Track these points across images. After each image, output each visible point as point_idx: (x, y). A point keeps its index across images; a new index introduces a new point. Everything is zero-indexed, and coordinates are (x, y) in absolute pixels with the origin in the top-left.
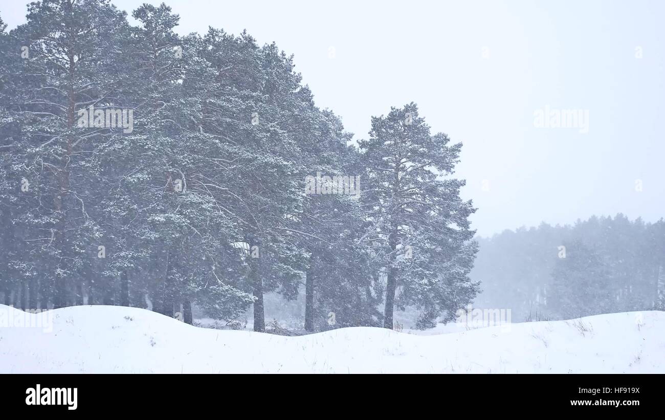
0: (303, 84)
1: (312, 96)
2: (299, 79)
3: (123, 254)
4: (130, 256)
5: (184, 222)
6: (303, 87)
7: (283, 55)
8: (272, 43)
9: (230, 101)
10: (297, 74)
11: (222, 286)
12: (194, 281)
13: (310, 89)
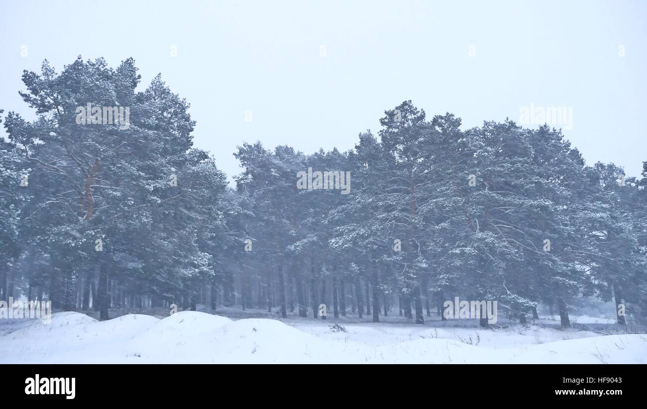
0: (572, 147)
1: (581, 155)
2: (568, 145)
3: (442, 276)
4: (446, 278)
5: (473, 253)
6: (572, 149)
7: (555, 130)
8: (545, 124)
9: (503, 167)
10: (566, 141)
11: (510, 295)
12: (490, 293)
13: (578, 150)
